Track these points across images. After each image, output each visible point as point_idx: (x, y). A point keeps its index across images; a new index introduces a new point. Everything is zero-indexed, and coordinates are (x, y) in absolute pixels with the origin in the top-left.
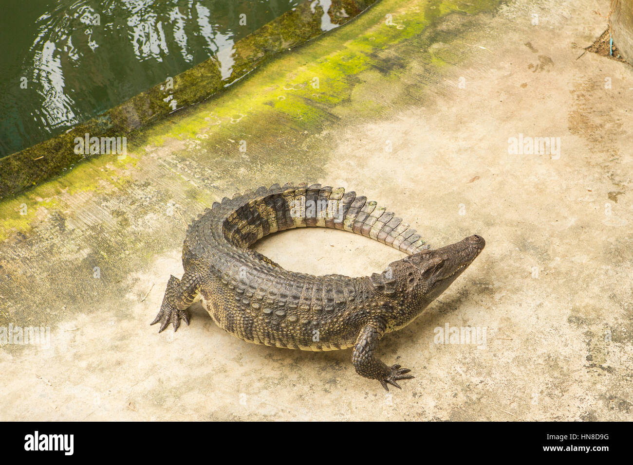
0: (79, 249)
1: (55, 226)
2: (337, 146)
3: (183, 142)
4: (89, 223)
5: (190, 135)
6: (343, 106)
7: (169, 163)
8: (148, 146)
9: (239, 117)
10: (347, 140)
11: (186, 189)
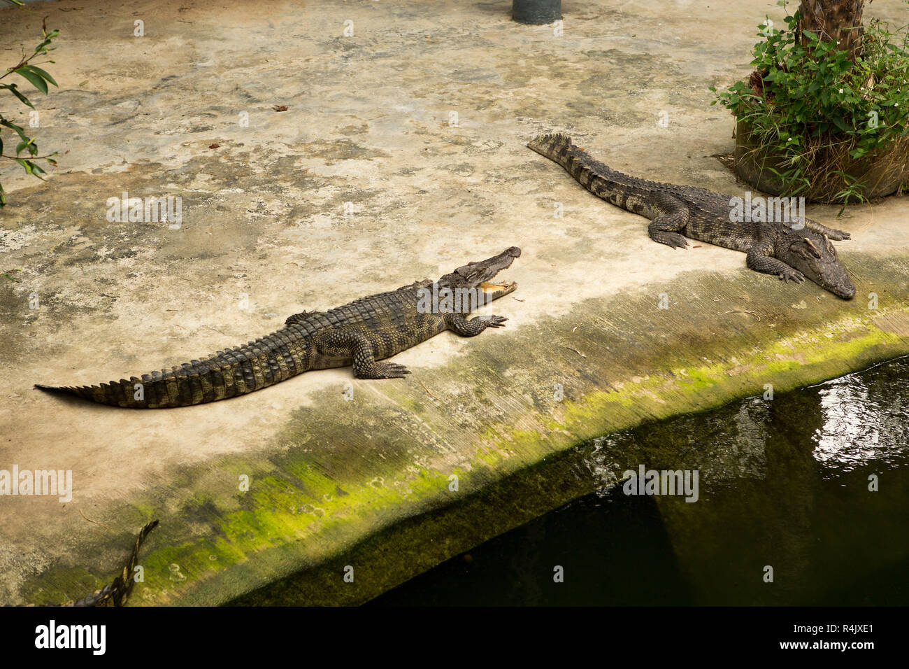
0: (514, 377)
1: (542, 399)
2: (276, 435)
3: (433, 466)
4: (511, 398)
5: (426, 473)
6: (263, 471)
7: (445, 445)
8: (469, 470)
9: (375, 484)
10: (265, 440)
11: (425, 414)
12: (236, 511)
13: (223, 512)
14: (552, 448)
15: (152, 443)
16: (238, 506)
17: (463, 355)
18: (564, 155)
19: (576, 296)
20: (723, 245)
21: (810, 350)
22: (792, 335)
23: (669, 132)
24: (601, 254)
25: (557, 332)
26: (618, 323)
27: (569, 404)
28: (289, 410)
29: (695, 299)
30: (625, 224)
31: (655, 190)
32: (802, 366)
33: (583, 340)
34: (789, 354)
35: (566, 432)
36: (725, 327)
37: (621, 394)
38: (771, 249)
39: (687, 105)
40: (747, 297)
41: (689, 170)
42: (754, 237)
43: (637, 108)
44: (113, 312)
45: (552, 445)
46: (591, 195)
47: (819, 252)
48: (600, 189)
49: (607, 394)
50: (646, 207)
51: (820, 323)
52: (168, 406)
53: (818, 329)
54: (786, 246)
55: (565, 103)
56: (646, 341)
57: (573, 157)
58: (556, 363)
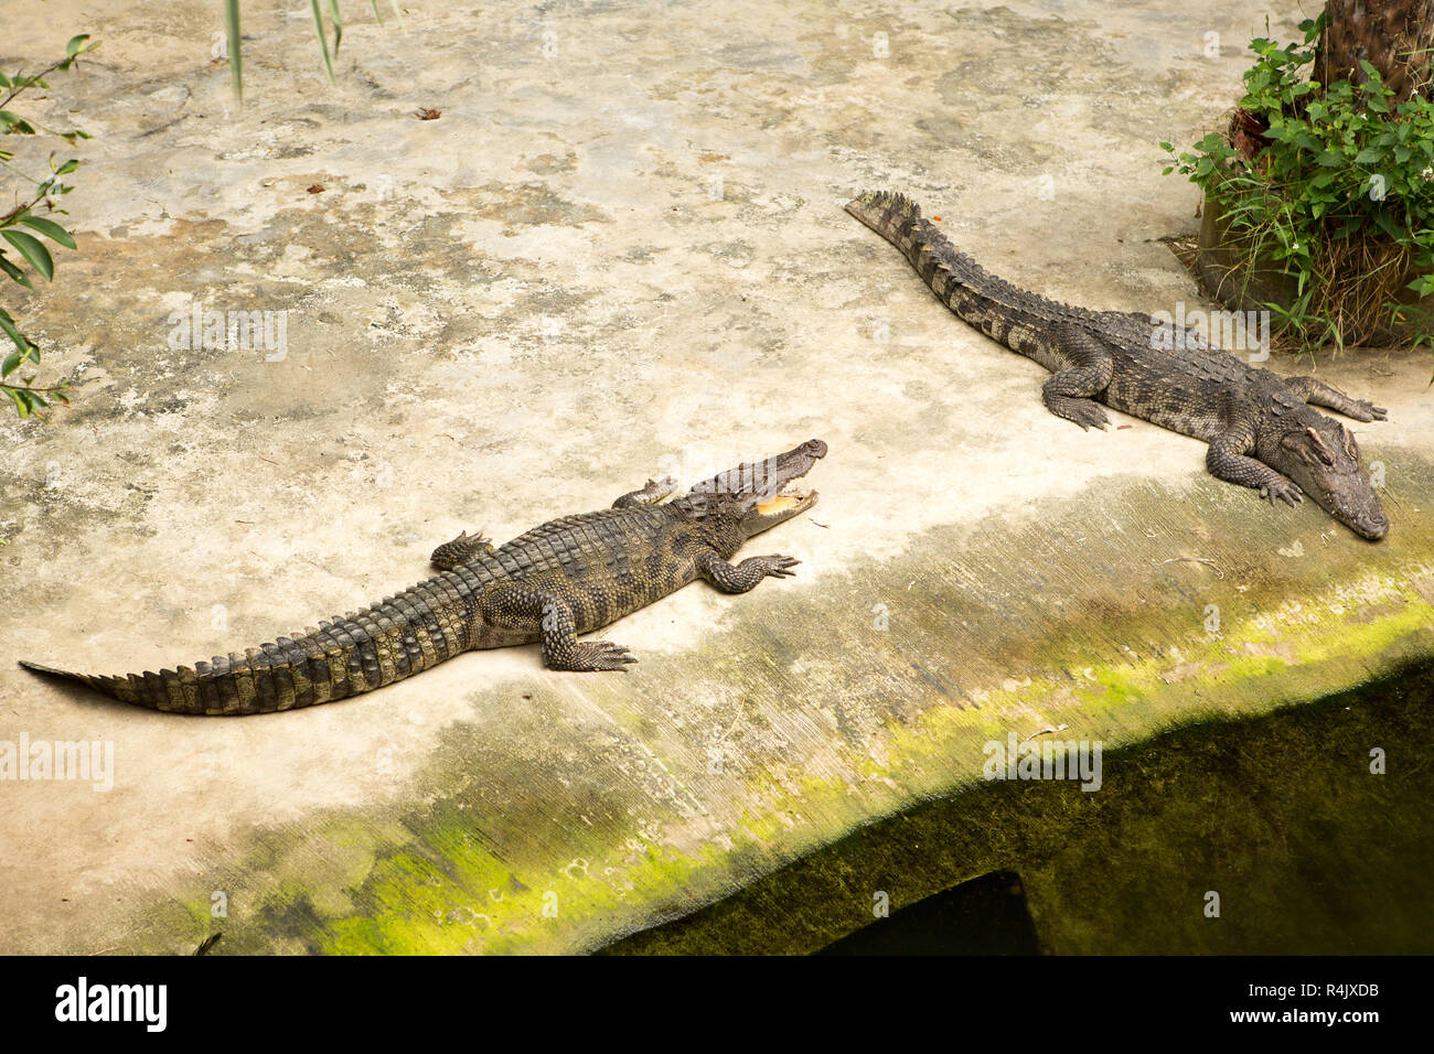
0: (807, 674)
1: (851, 719)
2: (415, 776)
3: (668, 840)
4: (801, 714)
5: (657, 853)
6: (391, 844)
7: (689, 801)
8: (728, 849)
9: (573, 871)
10: (395, 783)
11: (658, 742)
12: (346, 917)
13: (326, 918)
14: (864, 810)
15: (211, 782)
16: (349, 907)
17: (723, 629)
18: (907, 235)
19: (916, 519)
20: (1167, 425)
21: (1305, 638)
22: (1276, 608)
23: (1088, 187)
24: (960, 436)
25: (882, 589)
26: (985, 575)
27: (896, 729)
28: (435, 727)
29: (1115, 531)
30: (1004, 376)
31: (1059, 319)
32: (1288, 668)
33: (924, 607)
34: (1266, 643)
35: (889, 782)
36: (1162, 588)
37: (984, 712)
38: (1249, 441)
39: (1122, 130)
40: (1203, 530)
41: (1119, 268)
42: (1221, 417)
43: (1036, 133)
44: (146, 522)
45: (866, 804)
46: (949, 315)
47: (1330, 454)
48: (965, 308)
49: (960, 712)
50: (1041, 348)
51: (1324, 584)
52: (238, 713)
53: (1320, 598)
54: (1276, 437)
55: (914, 119)
56: (1030, 612)
57: (922, 245)
58: (877, 651)
